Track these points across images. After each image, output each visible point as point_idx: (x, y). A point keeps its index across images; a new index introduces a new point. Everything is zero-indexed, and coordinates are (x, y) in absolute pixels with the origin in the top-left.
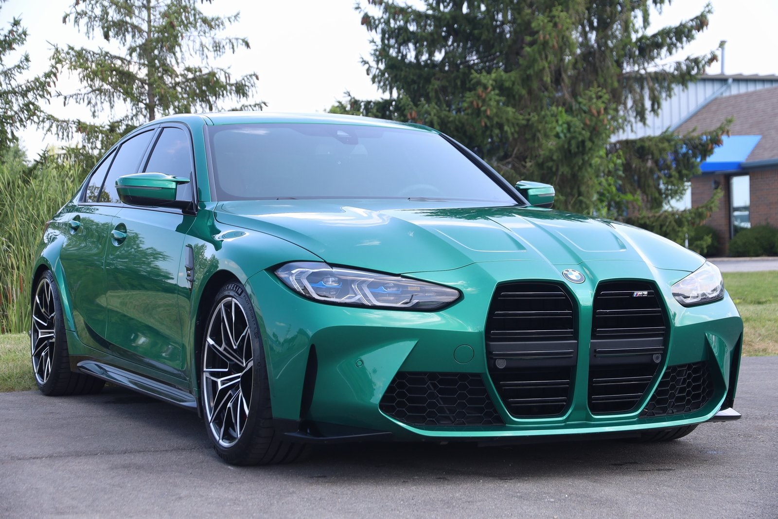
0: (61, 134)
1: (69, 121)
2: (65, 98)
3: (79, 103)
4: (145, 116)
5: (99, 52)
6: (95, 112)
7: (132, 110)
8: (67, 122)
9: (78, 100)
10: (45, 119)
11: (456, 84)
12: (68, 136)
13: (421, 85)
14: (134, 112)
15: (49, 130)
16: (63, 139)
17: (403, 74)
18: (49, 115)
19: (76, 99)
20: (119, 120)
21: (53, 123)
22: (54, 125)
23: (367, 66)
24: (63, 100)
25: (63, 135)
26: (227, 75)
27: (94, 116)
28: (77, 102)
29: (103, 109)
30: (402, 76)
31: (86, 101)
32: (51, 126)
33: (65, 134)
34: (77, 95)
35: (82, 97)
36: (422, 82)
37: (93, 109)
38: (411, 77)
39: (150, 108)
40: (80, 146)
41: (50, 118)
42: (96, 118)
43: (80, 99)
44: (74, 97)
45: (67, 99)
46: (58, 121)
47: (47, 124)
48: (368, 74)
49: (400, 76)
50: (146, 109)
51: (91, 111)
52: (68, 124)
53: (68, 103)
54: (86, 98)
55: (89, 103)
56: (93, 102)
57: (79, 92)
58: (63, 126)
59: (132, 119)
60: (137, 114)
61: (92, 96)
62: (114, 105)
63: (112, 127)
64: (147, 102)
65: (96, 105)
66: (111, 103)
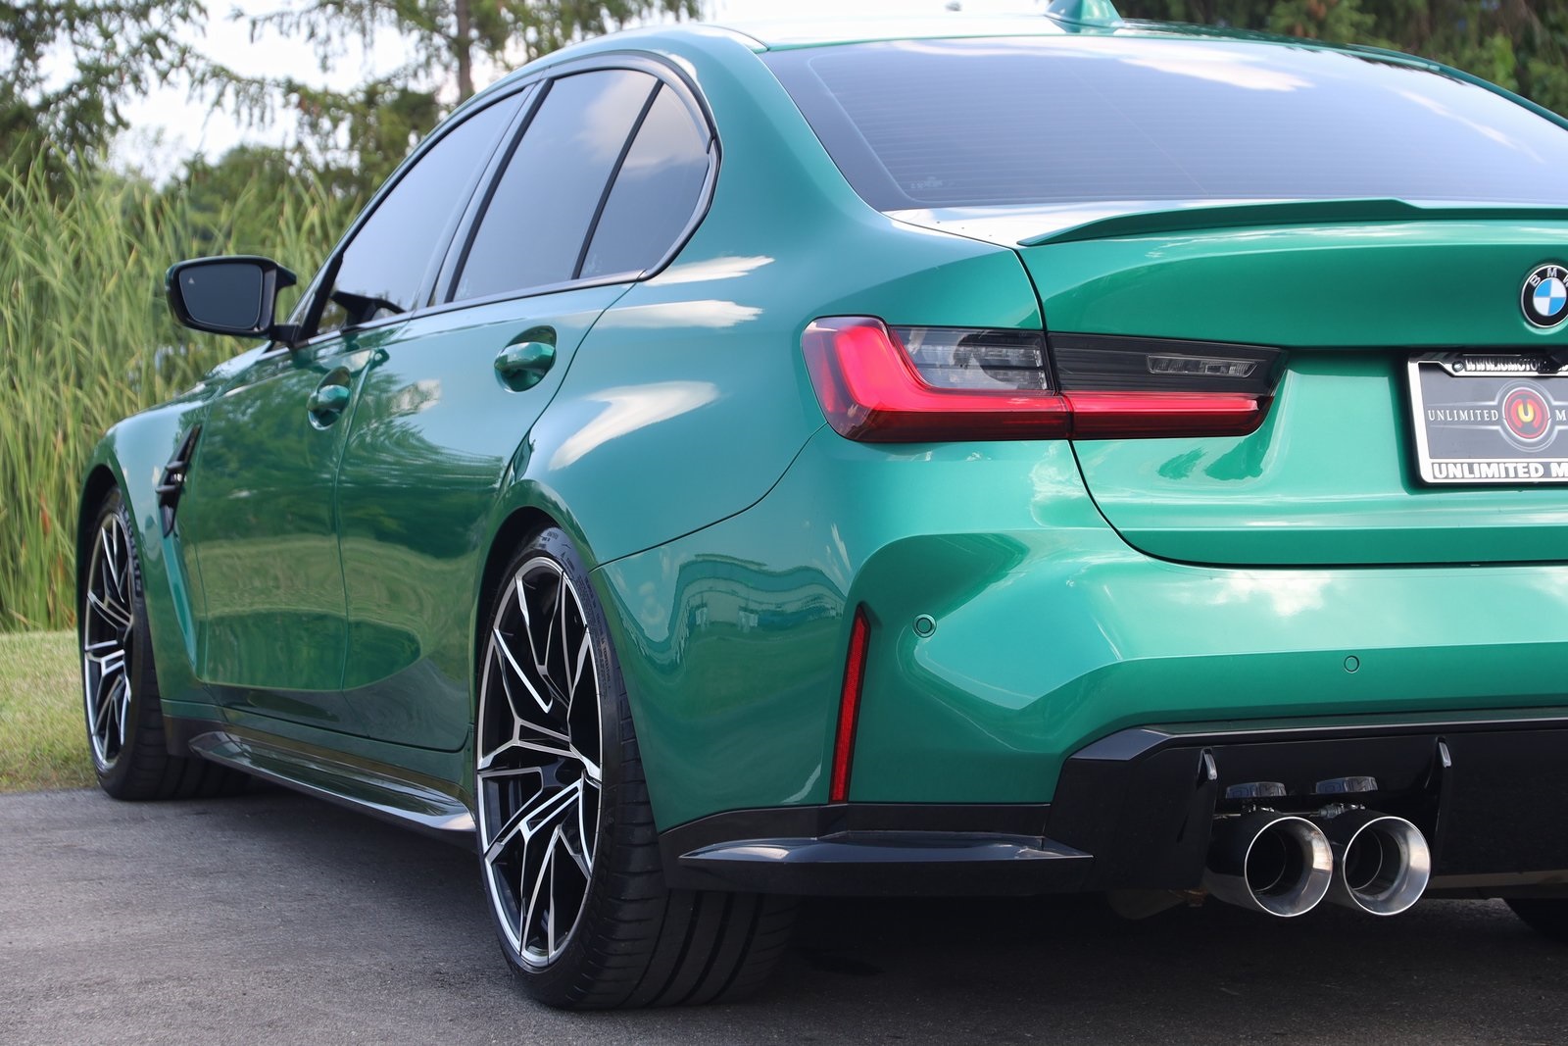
0: (245, 111)
1: (264, 79)
2: (254, 24)
3: (288, 35)
4: (447, 68)
6: (325, 58)
7: (418, 52)
8: (261, 83)
9: (285, 27)
10: (208, 76)
12: (262, 119)
14: (422, 57)
15: (218, 103)
16: (251, 124)
18: (215, 67)
19: (281, 24)
20: (384, 78)
21: (224, 87)
22: (230, 90)
24: (249, 26)
25: (251, 115)
27: (324, 67)
28: (281, 33)
29: (345, 51)
31: (305, 31)
32: (221, 94)
33: (257, 112)
34: (282, 15)
35: (294, 19)
37: (321, 51)
39: (460, 48)
40: (291, 143)
41: (219, 72)
42: (329, 73)
43: (290, 26)
44: (275, 19)
45: (258, 26)
46: (238, 80)
47: (211, 89)
50: (449, 48)
51: (316, 53)
52: (262, 88)
53: (260, 36)
54: (304, 21)
55: (312, 35)
56: (321, 33)
57: (286, 8)
58: (252, 92)
59: (415, 75)
60: (428, 64)
61: (319, 17)
62: (372, 42)
63: (372, 95)
64: (453, 31)
65: (328, 39)
66: (364, 35)
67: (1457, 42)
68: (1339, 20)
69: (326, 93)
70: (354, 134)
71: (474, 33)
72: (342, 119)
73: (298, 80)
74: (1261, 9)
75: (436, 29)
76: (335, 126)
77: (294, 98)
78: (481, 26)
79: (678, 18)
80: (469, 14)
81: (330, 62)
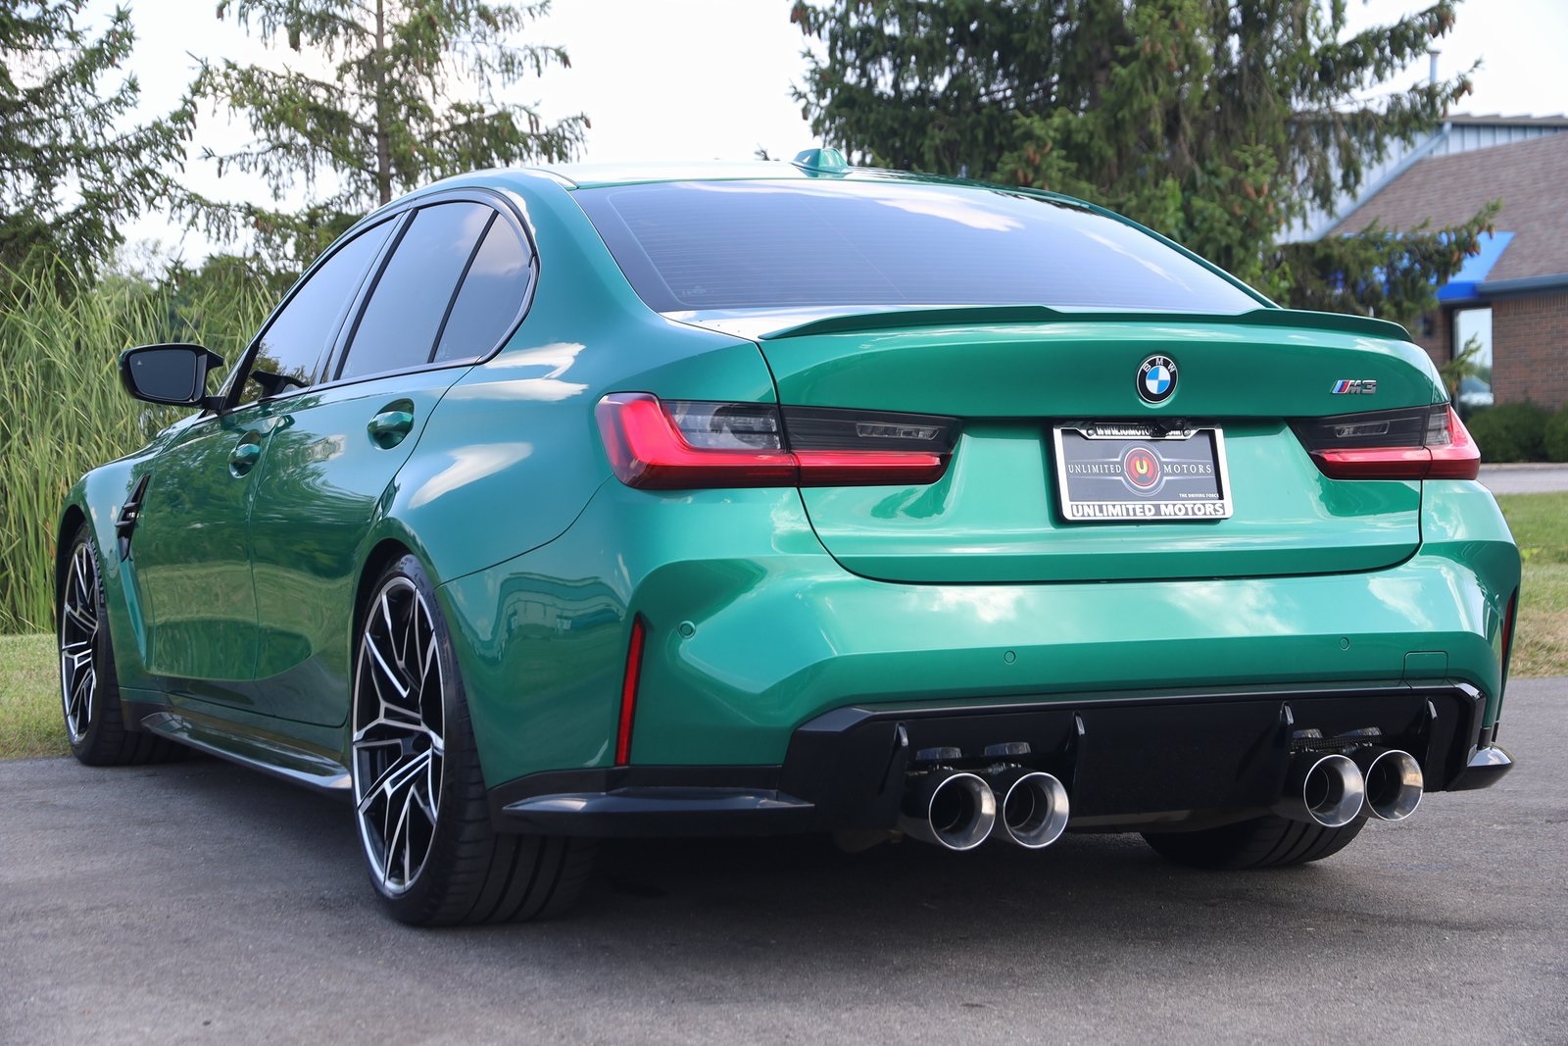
0: (214, 231)
1: (229, 205)
2: (221, 162)
3: (248, 172)
4: (372, 197)
5: (284, 73)
6: (277, 188)
7: (349, 184)
8: (226, 207)
9: (246, 165)
10: (185, 203)
11: (975, 138)
12: (227, 234)
13: (907, 140)
14: (353, 188)
15: (192, 223)
16: (218, 239)
17: (873, 117)
18: (192, 194)
19: (242, 163)
20: (323, 204)
21: (198, 210)
22: (202, 213)
23: (803, 102)
24: (217, 165)
25: (219, 233)
26: (533, 118)
27: (276, 196)
28: (243, 169)
29: (293, 183)
30: (871, 122)
31: (261, 168)
32: (195, 216)
33: (223, 230)
34: (243, 155)
35: (252, 159)
36: (909, 133)
37: (273, 183)
38: (889, 122)
39: (383, 183)
40: (250, 254)
41: (194, 199)
42: (280, 201)
43: (250, 164)
44: (238, 159)
45: (225, 163)
46: (209, 205)
47: (188, 212)
48: (805, 118)
49: (868, 120)
50: (373, 181)
51: (270, 186)
52: (227, 212)
53: (226, 172)
54: (260, 161)
55: (267, 170)
56: (274, 168)
57: (248, 151)
58: (218, 214)
59: (347, 202)
60: (357, 193)
61: (271, 157)
62: (314, 176)
63: (313, 217)
64: (377, 169)
65: (280, 173)
66: (308, 172)
67: (1138, 184)
68: (1050, 166)
69: (277, 214)
70: (298, 246)
71: (393, 170)
72: (290, 236)
73: (256, 204)
74: (992, 157)
75: (363, 167)
76: (284, 242)
77: (252, 219)
78: (398, 165)
79: (550, 160)
80: (389, 156)
81: (281, 192)
